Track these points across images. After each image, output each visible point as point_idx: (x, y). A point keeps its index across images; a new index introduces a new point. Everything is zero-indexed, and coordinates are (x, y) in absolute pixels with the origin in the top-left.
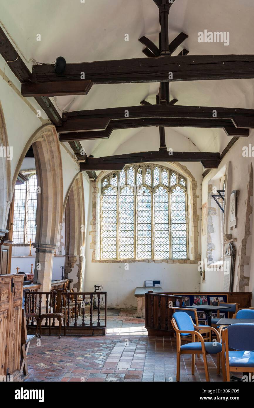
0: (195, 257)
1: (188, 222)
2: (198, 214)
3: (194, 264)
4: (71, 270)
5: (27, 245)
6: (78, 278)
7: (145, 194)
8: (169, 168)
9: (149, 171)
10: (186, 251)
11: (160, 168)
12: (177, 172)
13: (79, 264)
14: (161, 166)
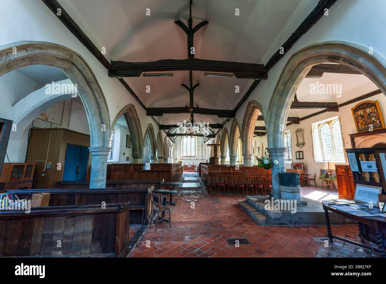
5: (188, 157)
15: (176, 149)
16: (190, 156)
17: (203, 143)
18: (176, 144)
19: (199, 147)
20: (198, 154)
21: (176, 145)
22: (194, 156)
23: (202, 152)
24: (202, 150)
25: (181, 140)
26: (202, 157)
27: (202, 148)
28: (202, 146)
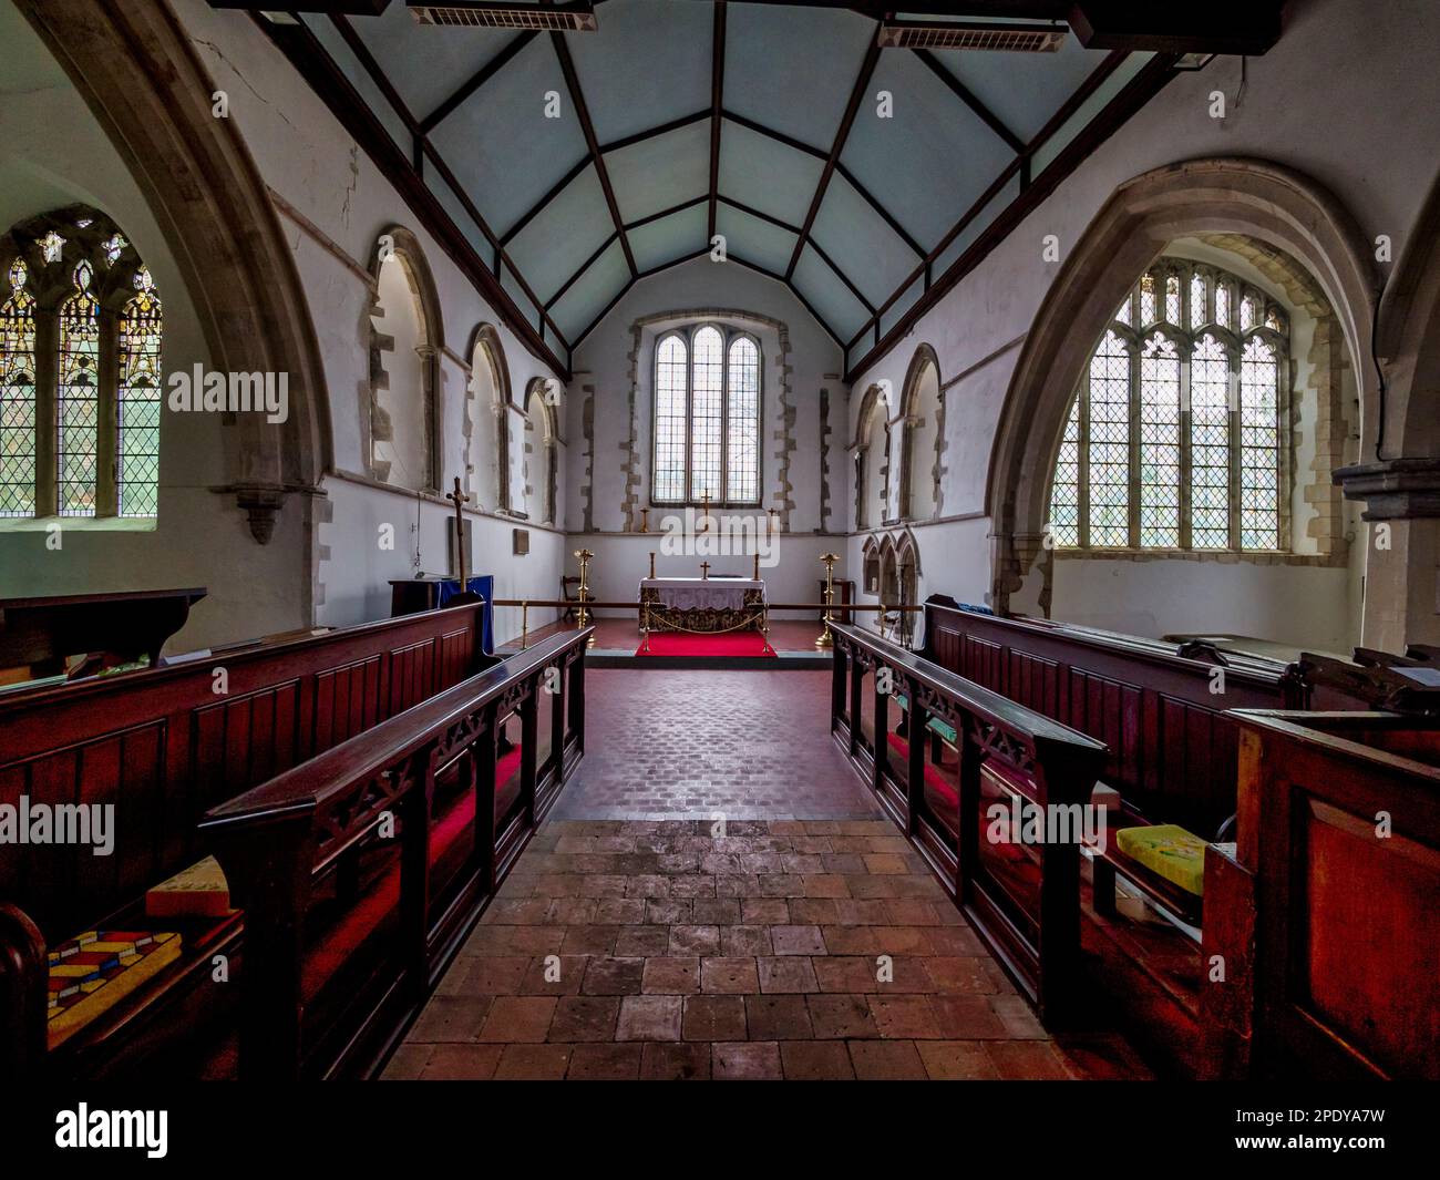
0: (1332, 548)
1: (1292, 443)
2: (1344, 418)
3: (1329, 566)
4: (1021, 583)
6: (1041, 608)
7: (1162, 354)
8: (1239, 278)
9: (1173, 284)
10: (1275, 528)
11: (1210, 275)
12: (1263, 291)
13: (1046, 564)
14: (1215, 268)
15: (589, 435)
16: (716, 496)
17: (834, 387)
18: (587, 388)
19: (800, 416)
20: (788, 487)
21: (590, 402)
22: (751, 497)
23: (825, 469)
24: (825, 449)
25: (632, 357)
26: (825, 512)
27: (826, 430)
28: (824, 413)
